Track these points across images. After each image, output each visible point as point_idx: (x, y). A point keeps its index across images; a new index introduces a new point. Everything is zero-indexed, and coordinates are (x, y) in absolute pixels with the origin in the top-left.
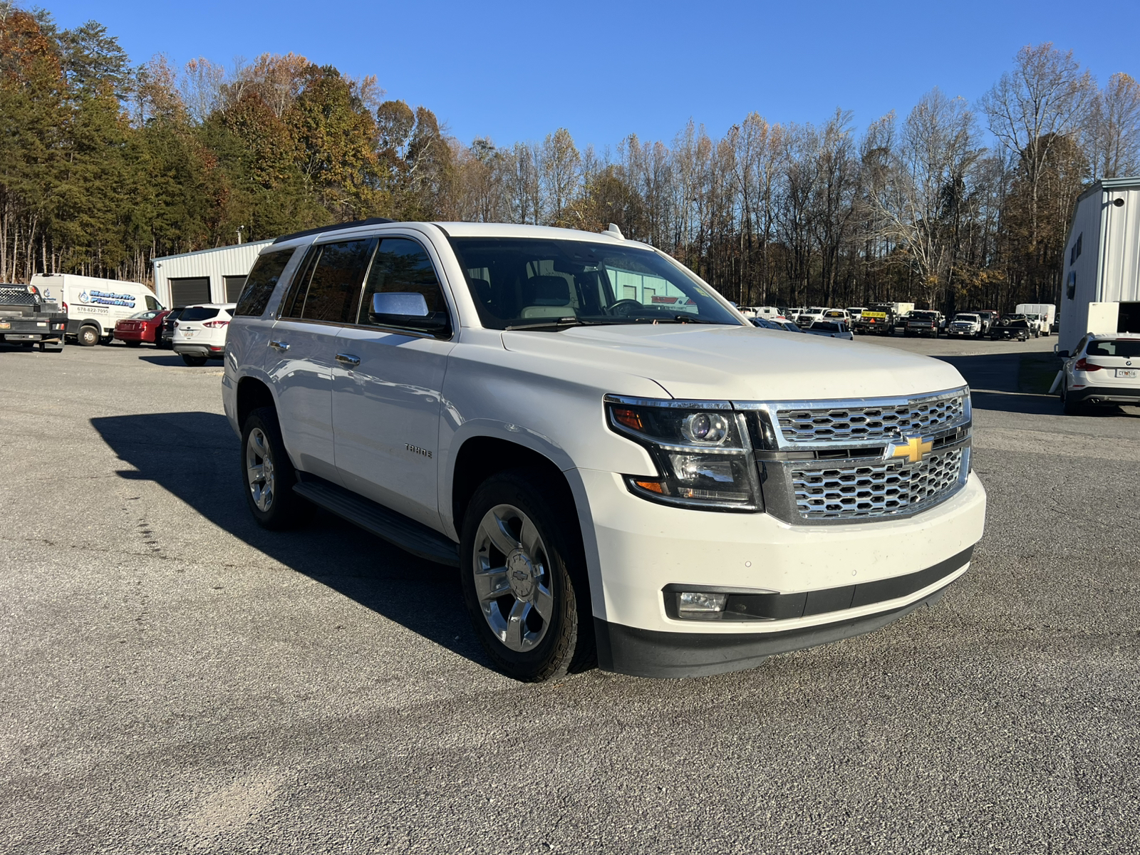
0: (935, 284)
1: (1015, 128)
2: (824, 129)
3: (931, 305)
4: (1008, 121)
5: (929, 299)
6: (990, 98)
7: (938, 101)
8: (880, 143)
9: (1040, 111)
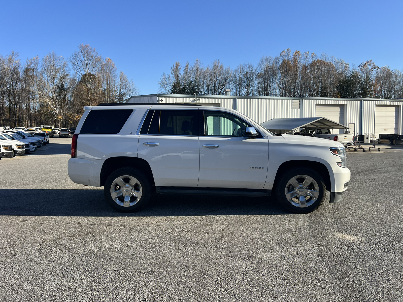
0: (61, 119)
1: (81, 70)
2: (8, 57)
3: (60, 126)
4: (78, 67)
5: (59, 124)
6: (72, 59)
7: (54, 56)
8: (32, 66)
9: (88, 65)
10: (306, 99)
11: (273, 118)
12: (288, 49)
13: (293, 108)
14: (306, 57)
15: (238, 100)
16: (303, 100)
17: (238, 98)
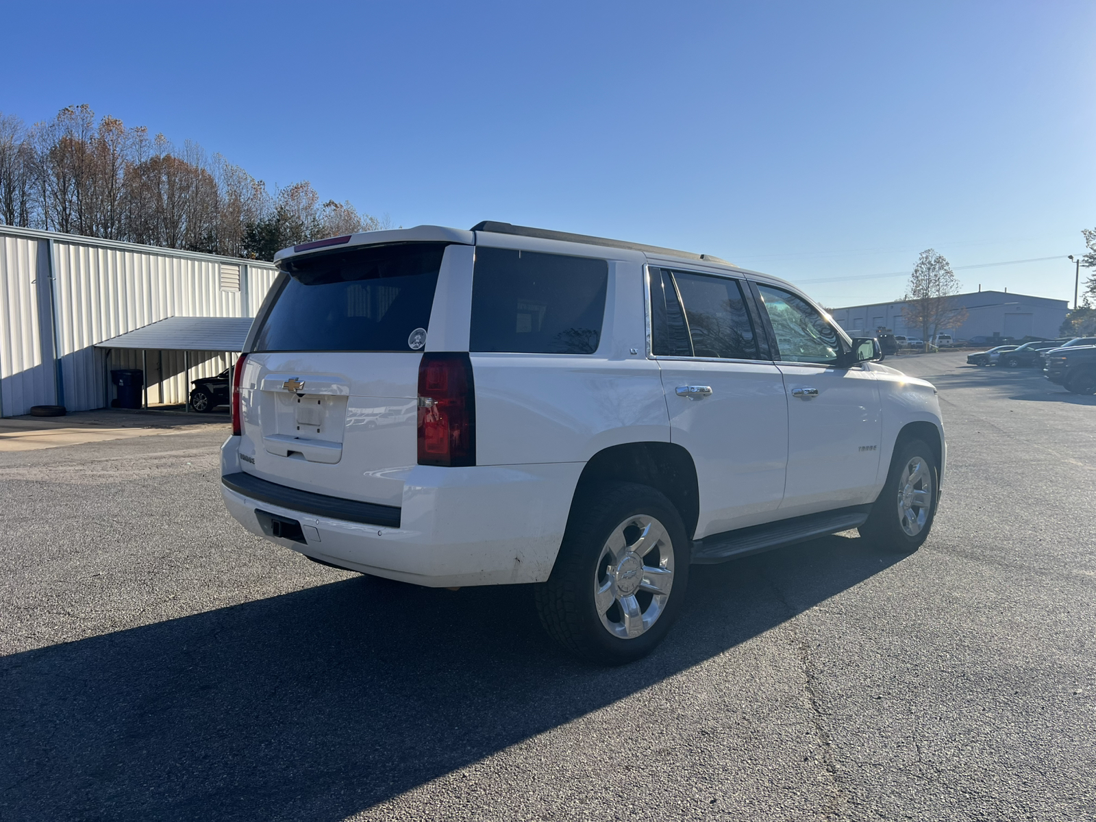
10: (254, 267)
11: (169, 316)
12: (82, 106)
13: (222, 288)
14: (141, 141)
15: (54, 246)
16: (248, 266)
17: (56, 241)
